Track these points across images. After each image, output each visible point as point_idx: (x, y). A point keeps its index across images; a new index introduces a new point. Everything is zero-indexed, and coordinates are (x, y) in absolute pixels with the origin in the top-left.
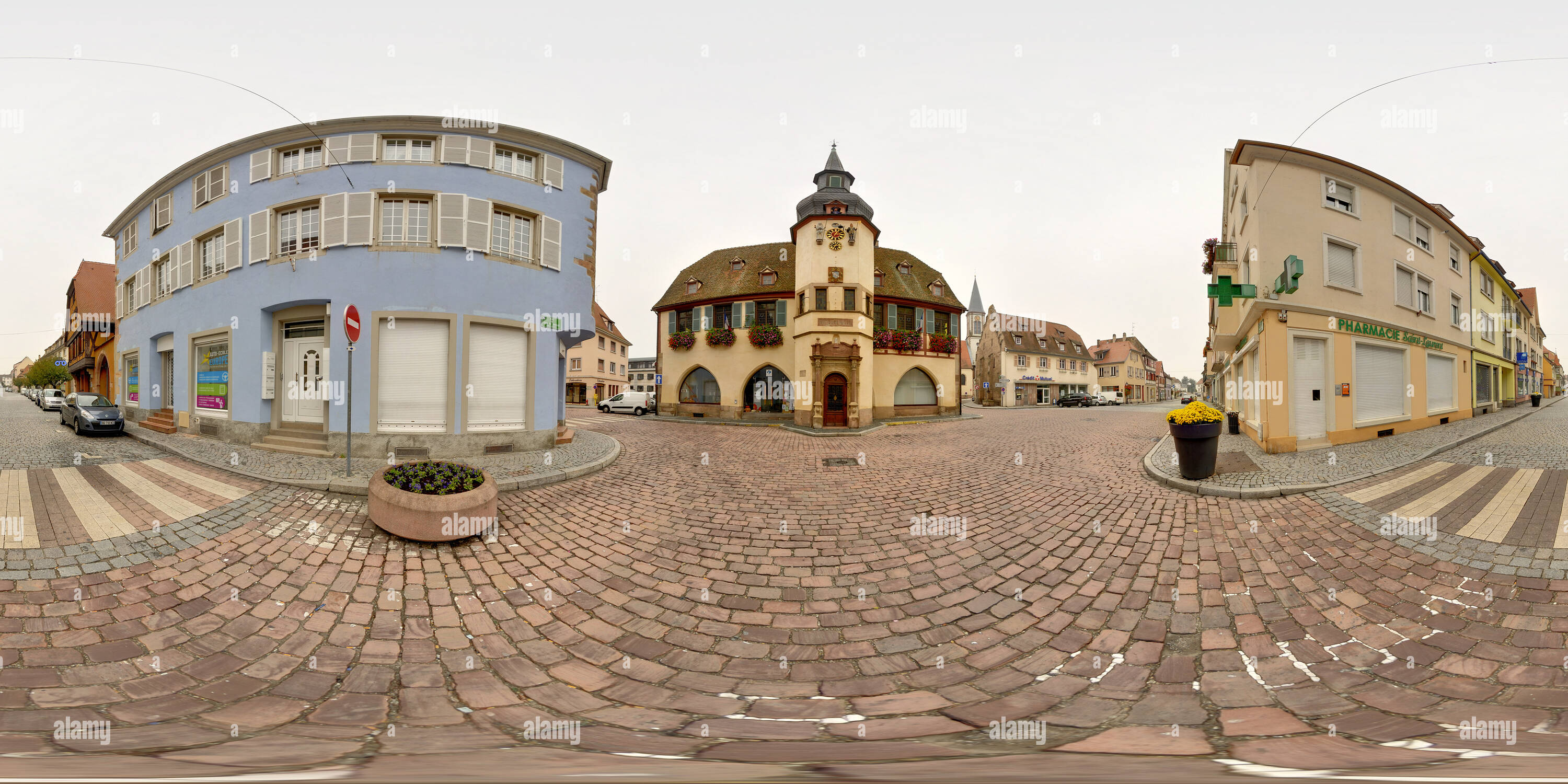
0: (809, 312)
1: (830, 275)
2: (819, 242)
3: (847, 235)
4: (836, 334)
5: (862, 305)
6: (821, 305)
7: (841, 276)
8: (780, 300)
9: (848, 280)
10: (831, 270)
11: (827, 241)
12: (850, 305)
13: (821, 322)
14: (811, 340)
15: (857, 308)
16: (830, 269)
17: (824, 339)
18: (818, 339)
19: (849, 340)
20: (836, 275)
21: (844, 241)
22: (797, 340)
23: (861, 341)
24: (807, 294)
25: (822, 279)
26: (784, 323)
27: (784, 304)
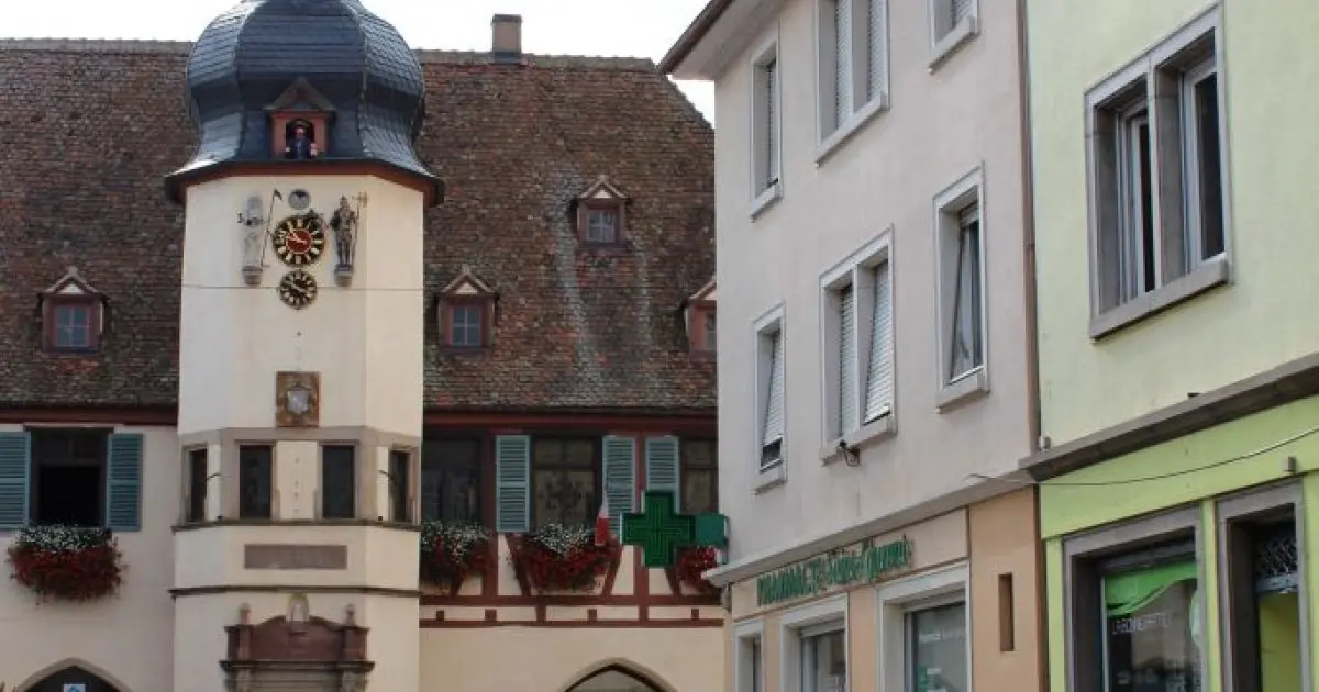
0: (221, 522)
1: (282, 402)
2: (252, 277)
3: (330, 236)
4: (299, 592)
5: (377, 496)
6: (255, 502)
7: (313, 402)
8: (120, 429)
9: (334, 416)
10: (288, 382)
11: (277, 270)
12: (339, 501)
13: (256, 556)
14: (224, 611)
15: (362, 509)
16: (282, 377)
17: (263, 610)
18: (244, 612)
19: (330, 609)
20: (297, 402)
21: (322, 270)
22: (181, 600)
23: (371, 613)
24: (214, 464)
25: (258, 415)
26: (131, 520)
27: (135, 444)
